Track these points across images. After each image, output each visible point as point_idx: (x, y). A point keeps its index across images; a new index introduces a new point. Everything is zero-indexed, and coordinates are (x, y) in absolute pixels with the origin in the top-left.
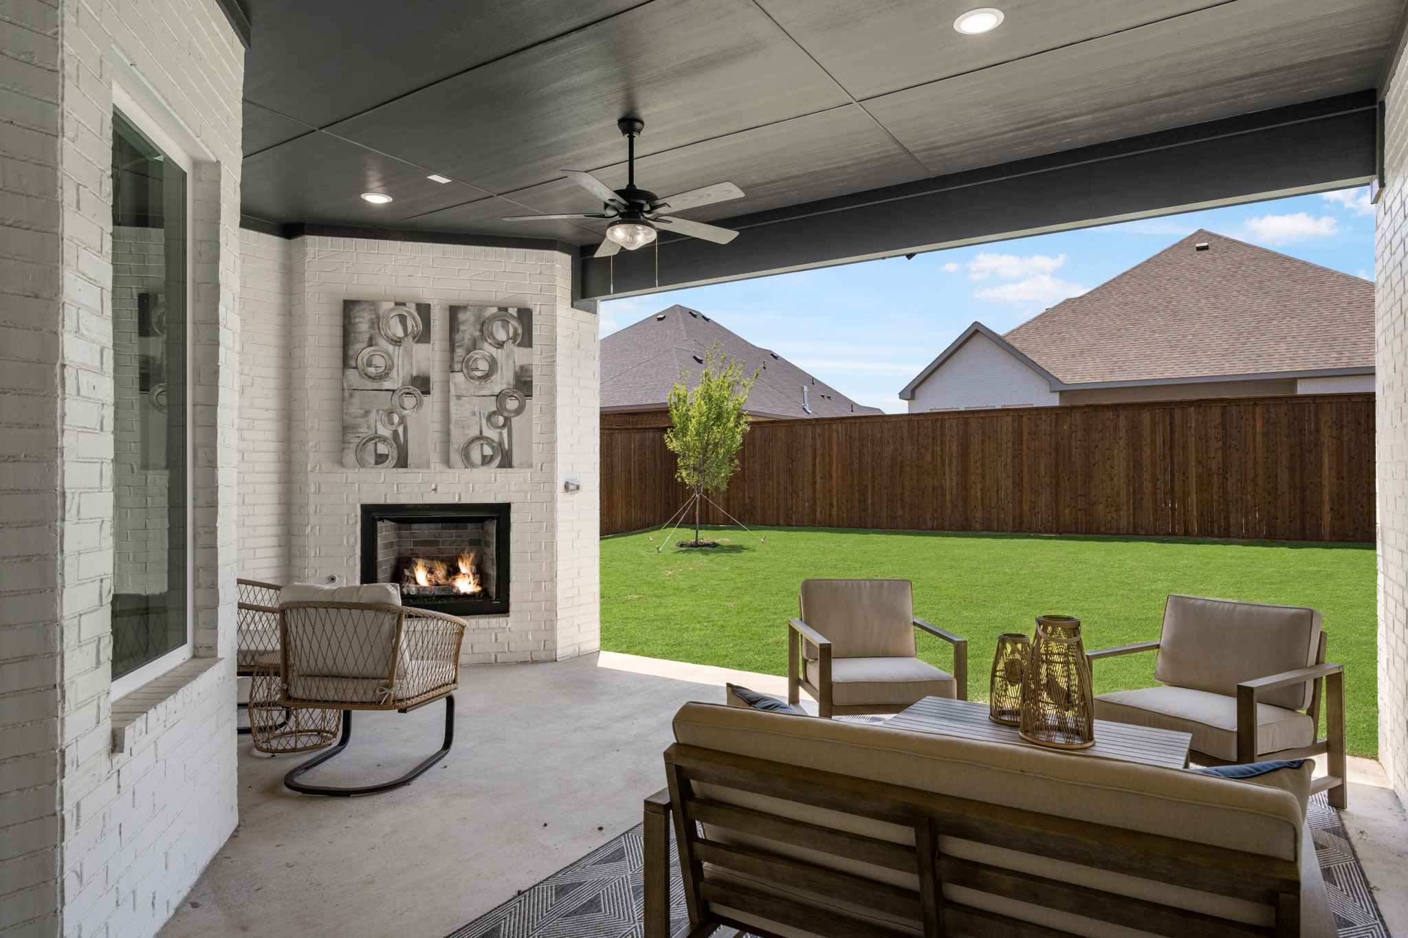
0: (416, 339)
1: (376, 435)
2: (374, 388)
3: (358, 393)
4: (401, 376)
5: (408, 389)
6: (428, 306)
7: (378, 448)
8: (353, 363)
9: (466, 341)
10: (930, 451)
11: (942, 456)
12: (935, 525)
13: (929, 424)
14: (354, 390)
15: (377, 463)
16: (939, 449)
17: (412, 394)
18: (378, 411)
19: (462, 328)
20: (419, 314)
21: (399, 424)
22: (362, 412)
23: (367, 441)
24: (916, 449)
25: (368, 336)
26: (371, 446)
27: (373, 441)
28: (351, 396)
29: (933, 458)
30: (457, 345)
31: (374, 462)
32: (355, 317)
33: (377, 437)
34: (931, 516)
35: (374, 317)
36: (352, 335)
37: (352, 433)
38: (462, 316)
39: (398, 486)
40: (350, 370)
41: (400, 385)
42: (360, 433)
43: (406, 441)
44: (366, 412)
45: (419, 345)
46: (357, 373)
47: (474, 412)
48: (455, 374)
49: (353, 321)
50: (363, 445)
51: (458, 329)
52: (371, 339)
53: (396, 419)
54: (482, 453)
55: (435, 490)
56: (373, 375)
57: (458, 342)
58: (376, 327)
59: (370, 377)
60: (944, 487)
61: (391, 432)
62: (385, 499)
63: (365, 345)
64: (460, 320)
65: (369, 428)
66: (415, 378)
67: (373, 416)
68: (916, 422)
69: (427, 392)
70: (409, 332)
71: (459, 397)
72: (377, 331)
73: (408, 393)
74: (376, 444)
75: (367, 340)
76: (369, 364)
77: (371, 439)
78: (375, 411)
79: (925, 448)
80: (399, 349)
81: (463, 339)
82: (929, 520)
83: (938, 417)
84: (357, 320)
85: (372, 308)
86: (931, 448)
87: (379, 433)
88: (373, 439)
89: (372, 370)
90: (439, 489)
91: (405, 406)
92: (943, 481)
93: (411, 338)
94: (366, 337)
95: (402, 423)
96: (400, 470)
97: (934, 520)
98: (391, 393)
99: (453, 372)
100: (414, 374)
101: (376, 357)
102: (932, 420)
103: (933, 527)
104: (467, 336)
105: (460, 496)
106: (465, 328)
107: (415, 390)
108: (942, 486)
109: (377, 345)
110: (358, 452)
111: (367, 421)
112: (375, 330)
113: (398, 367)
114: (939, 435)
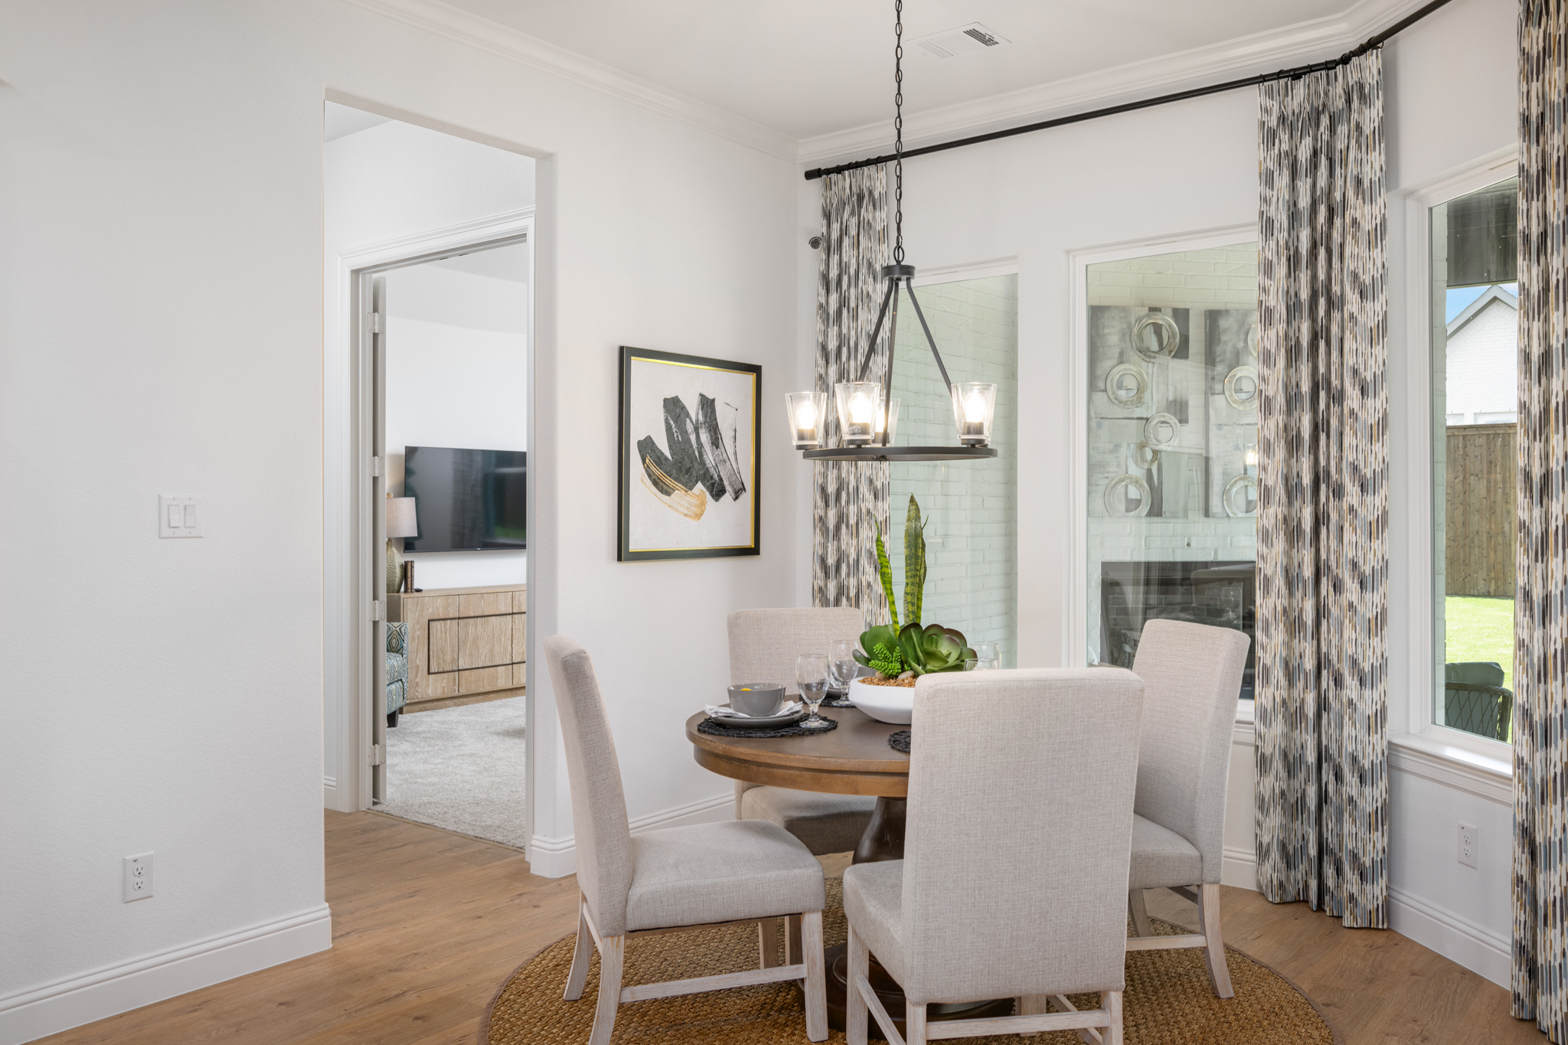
0: (1173, 354)
1: (1127, 475)
2: (1125, 416)
3: (1106, 423)
4: (1155, 401)
5: (1164, 416)
6: (1186, 311)
7: (1129, 492)
8: (1101, 385)
9: (1228, 355)
10: (1485, 481)
11: (1504, 488)
12: (1492, 590)
13: (1482, 441)
14: (1102, 418)
15: (1127, 510)
16: (1499, 477)
17: (1168, 423)
18: (1128, 444)
19: (1224, 338)
20: (1176, 322)
21: (1152, 461)
22: (1112, 445)
23: (1117, 483)
24: (1461, 478)
25: (1118, 351)
26: (1120, 488)
27: (1123, 483)
28: (1099, 426)
29: (1488, 491)
30: (1218, 360)
31: (1124, 509)
32: (1104, 327)
33: (1128, 478)
34: (1485, 576)
35: (1125, 326)
36: (1101, 349)
37: (1100, 472)
38: (1223, 323)
39: (1146, 539)
40: (1098, 393)
41: (1154, 412)
42: (1108, 472)
43: (1161, 483)
44: (1116, 446)
45: (1176, 360)
46: (1106, 397)
47: (1237, 445)
48: (1216, 397)
49: (1101, 332)
50: (1112, 488)
51: (1220, 339)
52: (1121, 354)
53: (1149, 455)
54: (1247, 498)
55: (1188, 545)
56: (1124, 400)
57: (1219, 355)
58: (1128, 339)
59: (1120, 402)
60: (1508, 534)
61: (1144, 471)
62: (1132, 556)
63: (1114, 362)
64: (1221, 328)
65: (1118, 466)
66: (1171, 402)
67: (1123, 451)
68: (1461, 438)
69: (1183, 420)
70: (1164, 345)
71: (1220, 426)
72: (1129, 344)
73: (1163, 422)
74: (1126, 486)
75: (1117, 355)
76: (1120, 386)
77: (1121, 481)
78: (1125, 445)
79: (1477, 475)
80: (1153, 366)
81: (1225, 352)
82: (1482, 582)
83: (1498, 432)
84: (1106, 331)
85: (1123, 315)
86: (1485, 476)
87: (1130, 472)
88: (1123, 481)
89: (1122, 393)
90: (1192, 545)
91: (1160, 438)
92: (1506, 526)
93: (1168, 352)
94: (1116, 352)
95: (1156, 459)
96: (1155, 519)
97: (1490, 582)
98: (1145, 421)
99: (1213, 394)
100: (1171, 398)
101: (1127, 377)
102: (1488, 435)
103: (1489, 592)
104: (1229, 348)
105: (1216, 552)
106: (1227, 339)
107: (1171, 419)
108: (1503, 533)
109: (1128, 362)
110: (1106, 496)
111: (1117, 457)
112: (1126, 343)
113: (1152, 389)
114: (1499, 458)
